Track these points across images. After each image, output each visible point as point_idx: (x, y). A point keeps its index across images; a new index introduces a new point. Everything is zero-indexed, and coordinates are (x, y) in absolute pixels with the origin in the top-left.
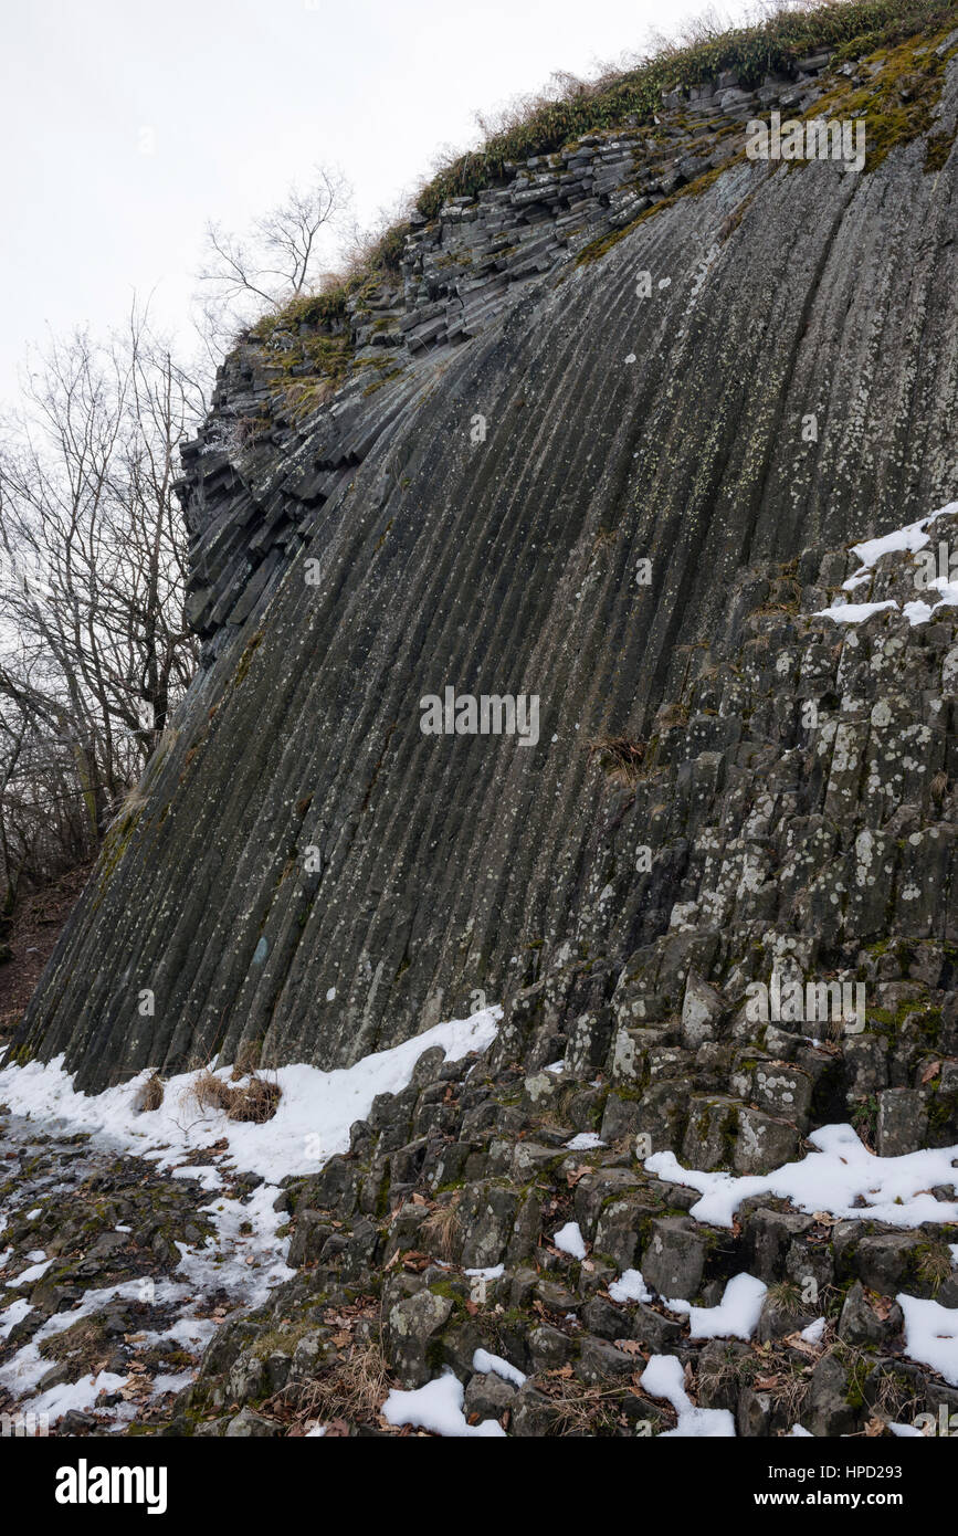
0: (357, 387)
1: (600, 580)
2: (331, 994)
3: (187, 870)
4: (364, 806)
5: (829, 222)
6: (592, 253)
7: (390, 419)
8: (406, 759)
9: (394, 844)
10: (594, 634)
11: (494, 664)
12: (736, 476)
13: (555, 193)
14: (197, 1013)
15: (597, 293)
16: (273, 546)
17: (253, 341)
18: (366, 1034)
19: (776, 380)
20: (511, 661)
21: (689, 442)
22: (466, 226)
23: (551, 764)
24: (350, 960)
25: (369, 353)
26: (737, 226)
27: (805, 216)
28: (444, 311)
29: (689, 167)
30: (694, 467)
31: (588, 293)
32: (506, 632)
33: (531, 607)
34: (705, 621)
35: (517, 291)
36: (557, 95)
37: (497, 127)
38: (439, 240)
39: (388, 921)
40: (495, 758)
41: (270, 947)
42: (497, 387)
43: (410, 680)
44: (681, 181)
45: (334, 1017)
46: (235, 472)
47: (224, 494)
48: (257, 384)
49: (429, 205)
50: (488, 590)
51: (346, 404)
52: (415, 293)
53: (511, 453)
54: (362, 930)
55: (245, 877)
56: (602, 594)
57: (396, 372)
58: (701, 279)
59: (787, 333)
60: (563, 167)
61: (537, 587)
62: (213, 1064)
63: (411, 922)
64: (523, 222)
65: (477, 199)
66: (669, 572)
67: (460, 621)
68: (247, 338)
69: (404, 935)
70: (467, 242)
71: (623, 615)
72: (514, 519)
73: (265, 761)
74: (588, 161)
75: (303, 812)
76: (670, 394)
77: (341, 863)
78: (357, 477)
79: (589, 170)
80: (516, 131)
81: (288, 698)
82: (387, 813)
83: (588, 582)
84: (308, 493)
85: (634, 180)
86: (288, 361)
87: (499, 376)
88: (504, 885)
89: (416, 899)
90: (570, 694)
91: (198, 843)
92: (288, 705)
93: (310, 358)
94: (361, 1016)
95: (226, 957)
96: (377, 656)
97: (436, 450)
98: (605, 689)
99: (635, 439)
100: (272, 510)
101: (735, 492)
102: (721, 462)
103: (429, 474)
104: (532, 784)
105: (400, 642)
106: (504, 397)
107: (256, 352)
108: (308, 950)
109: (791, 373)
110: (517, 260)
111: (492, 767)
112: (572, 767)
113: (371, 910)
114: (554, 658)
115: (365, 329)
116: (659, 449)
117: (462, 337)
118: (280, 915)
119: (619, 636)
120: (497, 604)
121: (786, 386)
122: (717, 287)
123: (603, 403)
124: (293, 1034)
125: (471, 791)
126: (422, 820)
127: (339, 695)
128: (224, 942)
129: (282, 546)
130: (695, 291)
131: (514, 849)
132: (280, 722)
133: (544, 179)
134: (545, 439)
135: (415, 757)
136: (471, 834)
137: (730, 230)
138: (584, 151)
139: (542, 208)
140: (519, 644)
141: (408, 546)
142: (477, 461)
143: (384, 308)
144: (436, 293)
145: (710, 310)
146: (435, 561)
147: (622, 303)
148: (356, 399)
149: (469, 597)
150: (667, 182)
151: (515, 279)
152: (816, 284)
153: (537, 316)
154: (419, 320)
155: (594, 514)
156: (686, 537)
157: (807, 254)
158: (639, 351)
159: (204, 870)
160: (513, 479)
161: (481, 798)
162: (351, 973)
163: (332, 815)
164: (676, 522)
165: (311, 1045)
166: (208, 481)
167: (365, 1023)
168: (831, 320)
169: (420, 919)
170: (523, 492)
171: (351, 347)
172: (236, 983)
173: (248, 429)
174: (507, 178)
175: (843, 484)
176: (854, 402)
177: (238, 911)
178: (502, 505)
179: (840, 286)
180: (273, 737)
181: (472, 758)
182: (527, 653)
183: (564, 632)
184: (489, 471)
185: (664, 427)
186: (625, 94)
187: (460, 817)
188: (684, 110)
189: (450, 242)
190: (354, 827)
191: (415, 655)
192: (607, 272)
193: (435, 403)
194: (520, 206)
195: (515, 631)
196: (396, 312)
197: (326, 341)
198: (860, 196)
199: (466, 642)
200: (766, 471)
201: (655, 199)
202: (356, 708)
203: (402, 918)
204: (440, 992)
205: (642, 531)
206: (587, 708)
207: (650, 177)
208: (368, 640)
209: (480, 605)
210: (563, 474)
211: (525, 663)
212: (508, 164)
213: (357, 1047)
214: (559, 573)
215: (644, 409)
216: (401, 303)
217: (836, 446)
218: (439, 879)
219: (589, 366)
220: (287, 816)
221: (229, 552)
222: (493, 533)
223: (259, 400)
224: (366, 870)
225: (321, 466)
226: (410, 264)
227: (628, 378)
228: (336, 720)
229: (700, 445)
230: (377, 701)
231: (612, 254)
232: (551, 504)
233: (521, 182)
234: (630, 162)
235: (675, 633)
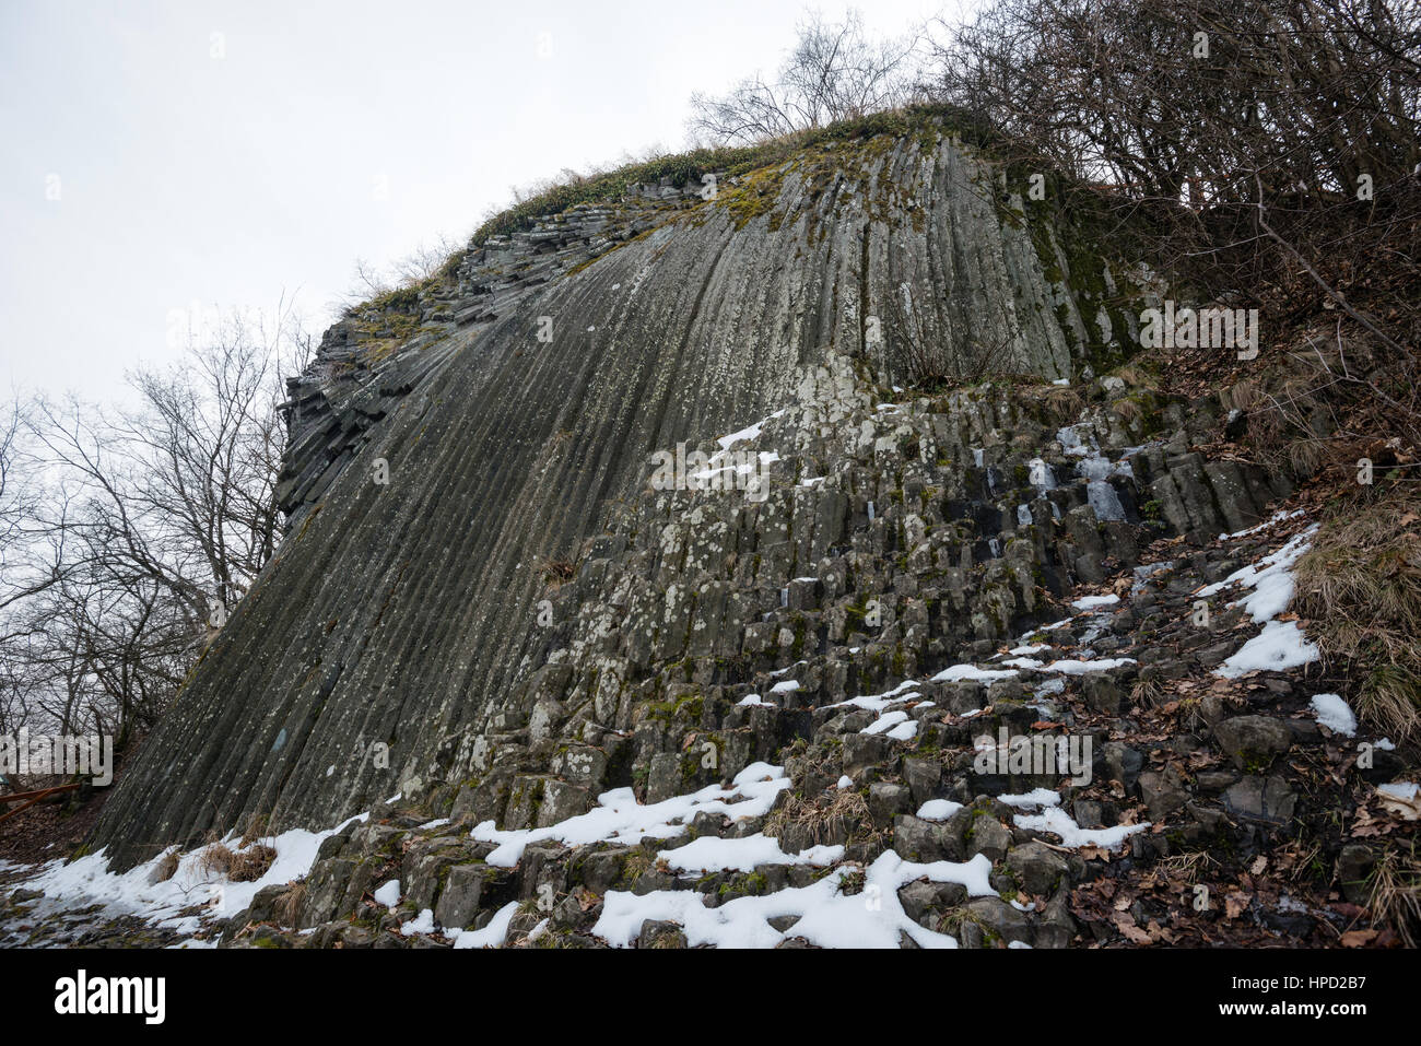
0: (417, 344)
1: (558, 461)
2: (331, 771)
3: (233, 681)
4: (378, 623)
5: (713, 256)
6: (576, 270)
7: (437, 364)
8: (413, 586)
9: (395, 649)
10: (552, 496)
11: (483, 519)
12: (649, 397)
13: (558, 236)
14: (221, 795)
15: (574, 292)
16: (345, 448)
17: (352, 316)
18: (354, 799)
19: (677, 342)
20: (495, 517)
21: (621, 376)
22: (502, 253)
23: (514, 584)
24: (350, 742)
25: (430, 324)
26: (661, 256)
27: (700, 252)
28: (481, 302)
29: (639, 226)
30: (623, 392)
31: (571, 291)
32: (494, 497)
33: (513, 480)
34: (624, 485)
35: (529, 291)
36: (565, 181)
37: (526, 197)
38: (483, 259)
39: (382, 708)
40: (477, 583)
41: (288, 736)
42: (506, 344)
43: (423, 531)
44: (634, 234)
45: (330, 788)
46: (324, 397)
47: (316, 413)
48: (349, 342)
49: (479, 239)
50: (484, 471)
51: (407, 355)
52: (465, 290)
53: (511, 383)
54: (362, 717)
55: (278, 683)
56: (559, 470)
57: (446, 337)
58: (637, 285)
59: (684, 316)
60: (564, 221)
61: (519, 466)
62: (226, 838)
63: (400, 708)
64: (538, 252)
65: (510, 238)
66: (603, 455)
67: (464, 491)
68: (351, 314)
69: (394, 719)
70: (502, 262)
71: (571, 482)
72: (507, 424)
73: (307, 594)
74: (579, 219)
75: (331, 629)
76: (612, 348)
77: (353, 667)
78: (408, 400)
79: (579, 224)
80: (537, 199)
81: (333, 548)
82: (394, 626)
83: (550, 462)
84: (373, 410)
85: (607, 232)
86: (374, 329)
87: (509, 337)
88: (471, 673)
89: (407, 690)
90: (531, 535)
91: (246, 659)
92: (332, 553)
93: (390, 327)
94: (351, 786)
95: (253, 748)
96: (402, 515)
97: (463, 382)
98: (555, 532)
99: (590, 375)
100: (346, 424)
101: (648, 407)
102: (640, 389)
103: (455, 396)
104: (499, 598)
105: (419, 505)
106: (509, 349)
107: (354, 322)
108: (317, 736)
109: (686, 338)
110: (531, 273)
111: (474, 589)
112: (528, 586)
113: (371, 701)
114: (523, 512)
115: (429, 311)
116: (603, 381)
117: (492, 317)
118: (300, 710)
119: (568, 496)
120: (490, 479)
121: (683, 346)
122: (646, 289)
123: (572, 354)
124: (296, 806)
125: (457, 607)
126: (418, 630)
127: (369, 545)
128: (253, 736)
129: (352, 447)
130: (633, 292)
131: (481, 646)
132: (325, 566)
133: (551, 227)
134: (533, 375)
135: (420, 585)
136: (454, 638)
137: (657, 257)
138: (578, 213)
139: (548, 245)
140: (501, 504)
141: (435, 442)
142: (487, 388)
143: (444, 299)
144: (478, 290)
145: (640, 302)
146: (450, 451)
147: (589, 297)
148: (415, 351)
149: (471, 474)
150: (626, 233)
151: (529, 284)
152: (704, 290)
153: (537, 303)
154: (464, 306)
155: (559, 420)
156: (615, 433)
157: (699, 272)
158: (597, 325)
159: (245, 679)
160: (510, 399)
161: (464, 611)
162: (348, 752)
163: (352, 631)
164: (610, 425)
165: (309, 814)
166: (304, 403)
167: (354, 791)
168: (711, 309)
169: (407, 706)
170: (515, 407)
171: (419, 322)
172: (257, 767)
173: (337, 368)
174: (529, 226)
175: (714, 402)
176: (721, 355)
177: (268, 710)
178: (500, 416)
179: (717, 290)
180: (317, 576)
181: (461, 583)
182: (507, 510)
183: (531, 494)
184: (495, 394)
185: (607, 368)
186: (605, 185)
187: (446, 626)
188: (639, 196)
189: (490, 261)
190: (368, 638)
191: (429, 514)
192: (583, 280)
193: (466, 354)
194: (536, 242)
195: (500, 496)
196: (452, 302)
197: (402, 317)
198: (731, 243)
199: (466, 504)
200: (668, 395)
201: (617, 241)
202: (382, 552)
203: (393, 705)
204: (415, 760)
205: (588, 430)
206: (542, 545)
207: (616, 230)
208: (397, 506)
209: (479, 479)
210: (542, 396)
211: (505, 517)
212: (531, 218)
213: (345, 811)
214: (534, 458)
215: (597, 358)
216: (455, 297)
217: (710, 380)
218: (425, 674)
219: (565, 332)
220: (319, 634)
221: (313, 453)
222: (493, 433)
223: (350, 352)
224: (371, 671)
225: (385, 393)
226: (464, 273)
227: (588, 340)
228: (366, 563)
229: (628, 378)
230: (398, 547)
231: (587, 270)
232: (533, 415)
233: (537, 228)
234: (605, 222)
235: (604, 492)
